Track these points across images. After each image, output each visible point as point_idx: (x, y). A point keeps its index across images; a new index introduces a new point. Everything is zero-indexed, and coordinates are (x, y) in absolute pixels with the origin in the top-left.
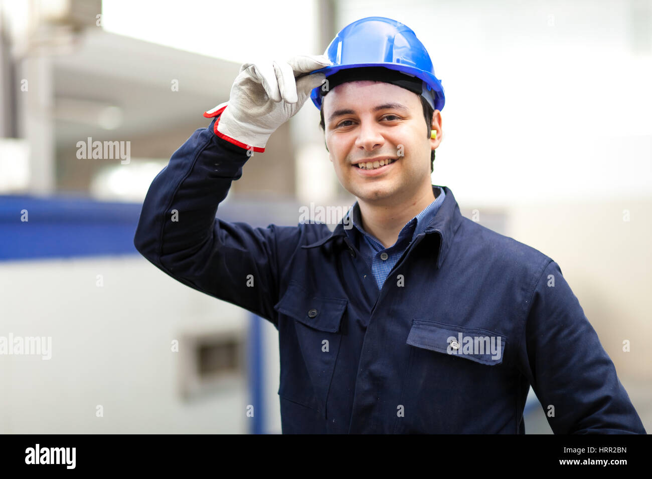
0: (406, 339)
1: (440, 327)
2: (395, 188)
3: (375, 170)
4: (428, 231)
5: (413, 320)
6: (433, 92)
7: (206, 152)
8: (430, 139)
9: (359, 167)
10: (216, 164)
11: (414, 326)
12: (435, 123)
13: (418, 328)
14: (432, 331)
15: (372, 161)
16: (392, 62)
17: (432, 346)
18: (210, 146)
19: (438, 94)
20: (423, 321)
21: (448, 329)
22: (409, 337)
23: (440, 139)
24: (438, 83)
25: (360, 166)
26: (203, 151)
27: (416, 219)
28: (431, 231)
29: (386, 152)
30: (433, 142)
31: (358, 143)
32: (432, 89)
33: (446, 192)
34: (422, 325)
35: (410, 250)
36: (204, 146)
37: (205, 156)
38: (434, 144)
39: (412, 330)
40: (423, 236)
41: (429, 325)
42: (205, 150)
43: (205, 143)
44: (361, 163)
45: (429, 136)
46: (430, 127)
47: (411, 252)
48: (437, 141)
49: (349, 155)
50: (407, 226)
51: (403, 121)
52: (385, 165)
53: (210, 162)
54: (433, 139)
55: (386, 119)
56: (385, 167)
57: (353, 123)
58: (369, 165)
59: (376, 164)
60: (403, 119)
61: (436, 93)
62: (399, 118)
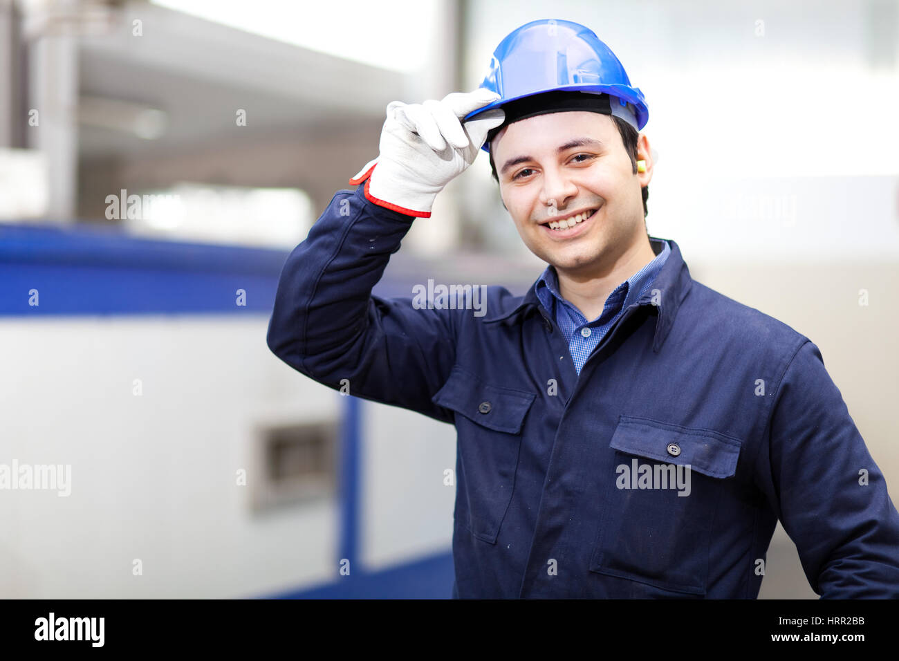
0: (610, 440)
1: (655, 427)
2: (601, 249)
3: (571, 229)
4: (643, 301)
5: (620, 417)
6: (630, 107)
7: (356, 227)
8: (638, 174)
9: (550, 228)
10: (371, 240)
11: (621, 424)
12: (642, 151)
13: (627, 427)
14: (645, 431)
15: (566, 218)
16: (568, 83)
17: (644, 451)
18: (362, 218)
19: (637, 107)
20: (633, 418)
21: (665, 429)
22: (613, 439)
23: (651, 171)
24: (636, 93)
25: (552, 225)
26: (353, 225)
27: (627, 283)
28: (646, 302)
29: (583, 203)
30: (642, 177)
31: (543, 198)
32: (627, 102)
33: (671, 248)
34: (632, 422)
35: (618, 325)
36: (354, 219)
37: (356, 232)
38: (644, 180)
39: (618, 430)
40: (636, 307)
41: (642, 423)
42: (355, 223)
43: (355, 214)
44: (552, 222)
45: (635, 171)
46: (635, 157)
47: (619, 328)
48: (647, 175)
49: (533, 213)
50: (616, 293)
51: (597, 159)
52: (583, 221)
53: (362, 238)
54: (641, 173)
55: (575, 161)
56: (584, 223)
57: (534, 172)
58: (563, 224)
59: (572, 221)
60: (596, 157)
61: (634, 106)
62: (592, 156)
